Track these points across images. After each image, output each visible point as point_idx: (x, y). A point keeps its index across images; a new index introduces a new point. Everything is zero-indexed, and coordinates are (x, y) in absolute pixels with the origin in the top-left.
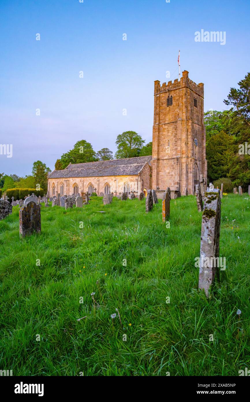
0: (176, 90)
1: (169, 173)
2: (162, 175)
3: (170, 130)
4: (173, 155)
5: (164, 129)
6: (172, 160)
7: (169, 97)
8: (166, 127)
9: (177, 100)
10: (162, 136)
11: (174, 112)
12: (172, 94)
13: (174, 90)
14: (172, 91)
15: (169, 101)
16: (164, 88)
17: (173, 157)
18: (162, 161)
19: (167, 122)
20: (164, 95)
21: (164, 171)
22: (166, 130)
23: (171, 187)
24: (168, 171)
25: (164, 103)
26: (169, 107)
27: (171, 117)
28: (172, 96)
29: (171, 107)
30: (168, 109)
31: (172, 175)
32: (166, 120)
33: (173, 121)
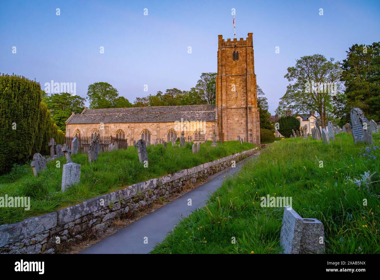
0: (242, 47)
1: (238, 121)
2: (231, 123)
3: (238, 82)
4: (241, 105)
5: (231, 80)
6: (241, 110)
7: (234, 52)
8: (233, 79)
9: (244, 56)
10: (229, 87)
11: (241, 67)
12: (238, 50)
13: (241, 47)
14: (238, 47)
15: (236, 56)
16: (229, 43)
17: (242, 107)
18: (229, 109)
19: (233, 74)
20: (230, 50)
21: (233, 119)
22: (233, 82)
23: (241, 134)
24: (237, 119)
25: (230, 57)
26: (235, 61)
27: (238, 71)
28: (237, 52)
29: (238, 61)
30: (234, 62)
31: (242, 123)
32: (233, 72)
33: (240, 74)
